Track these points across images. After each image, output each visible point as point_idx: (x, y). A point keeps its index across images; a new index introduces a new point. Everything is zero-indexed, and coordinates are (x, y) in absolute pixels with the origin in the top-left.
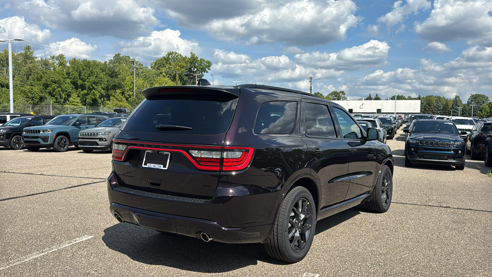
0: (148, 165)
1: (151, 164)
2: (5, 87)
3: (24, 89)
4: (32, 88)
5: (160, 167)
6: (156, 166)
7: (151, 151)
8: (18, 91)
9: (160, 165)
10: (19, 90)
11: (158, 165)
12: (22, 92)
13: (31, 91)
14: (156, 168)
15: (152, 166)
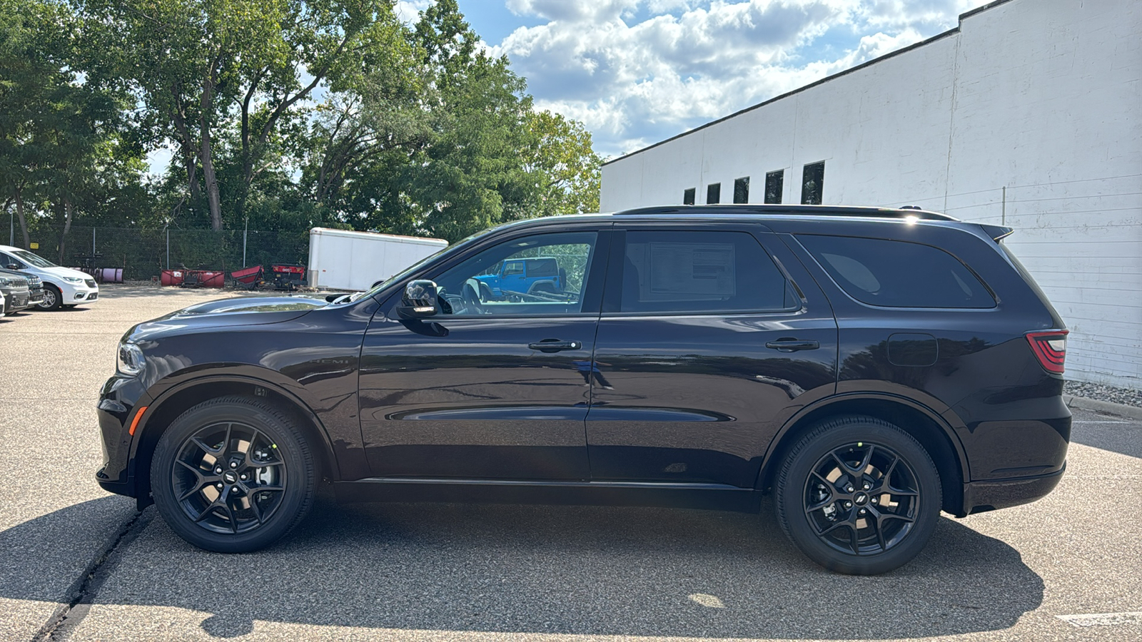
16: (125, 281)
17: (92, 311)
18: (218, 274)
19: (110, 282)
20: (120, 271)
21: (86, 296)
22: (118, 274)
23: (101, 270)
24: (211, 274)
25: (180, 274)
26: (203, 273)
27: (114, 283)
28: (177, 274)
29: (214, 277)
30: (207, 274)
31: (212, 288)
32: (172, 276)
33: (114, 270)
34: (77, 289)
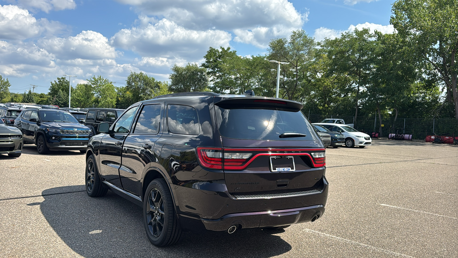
0: (277, 170)
1: (280, 168)
5: (289, 169)
6: (285, 169)
7: (276, 157)
9: (288, 168)
11: (287, 168)
14: (286, 171)
15: (281, 169)
16: (413, 139)
17: (369, 149)
18: (451, 138)
19: (407, 140)
20: (411, 135)
21: (364, 143)
22: (410, 137)
23: (404, 135)
24: (448, 138)
25: (434, 137)
26: (444, 137)
27: (408, 140)
28: (433, 137)
29: (449, 139)
30: (446, 138)
31: (446, 144)
32: (430, 138)
33: (409, 135)
34: (360, 140)
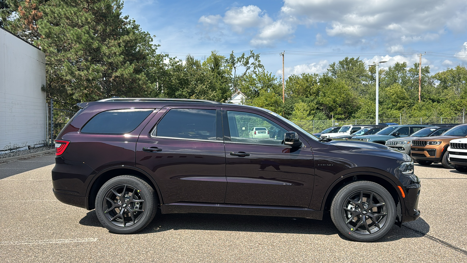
2: (436, 101)
3: (453, 103)
4: (461, 101)
8: (447, 105)
10: (449, 103)
12: (451, 105)
13: (460, 104)
